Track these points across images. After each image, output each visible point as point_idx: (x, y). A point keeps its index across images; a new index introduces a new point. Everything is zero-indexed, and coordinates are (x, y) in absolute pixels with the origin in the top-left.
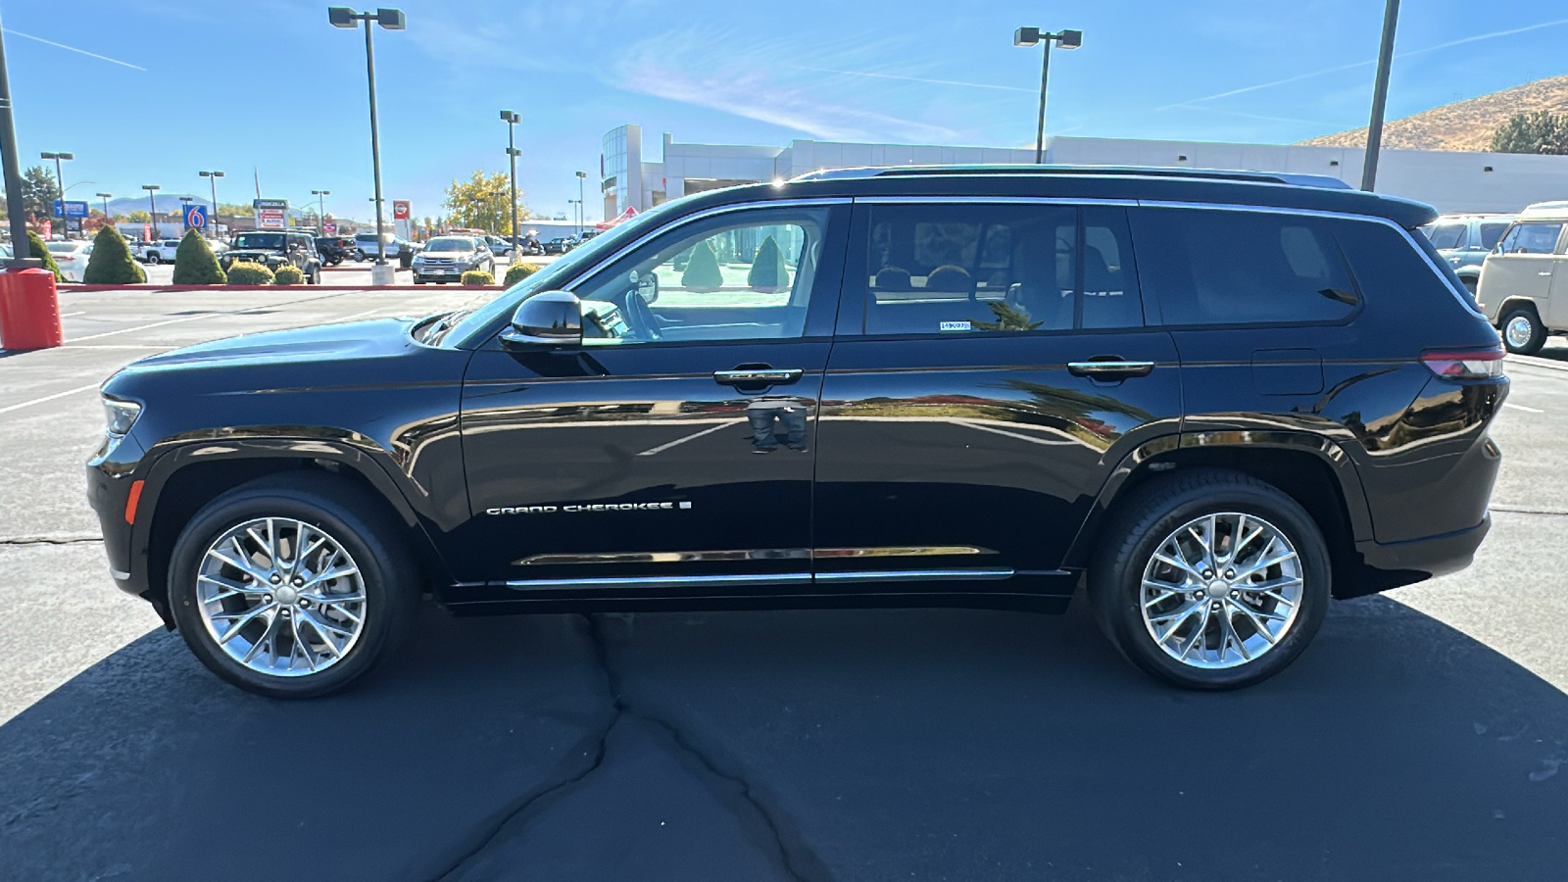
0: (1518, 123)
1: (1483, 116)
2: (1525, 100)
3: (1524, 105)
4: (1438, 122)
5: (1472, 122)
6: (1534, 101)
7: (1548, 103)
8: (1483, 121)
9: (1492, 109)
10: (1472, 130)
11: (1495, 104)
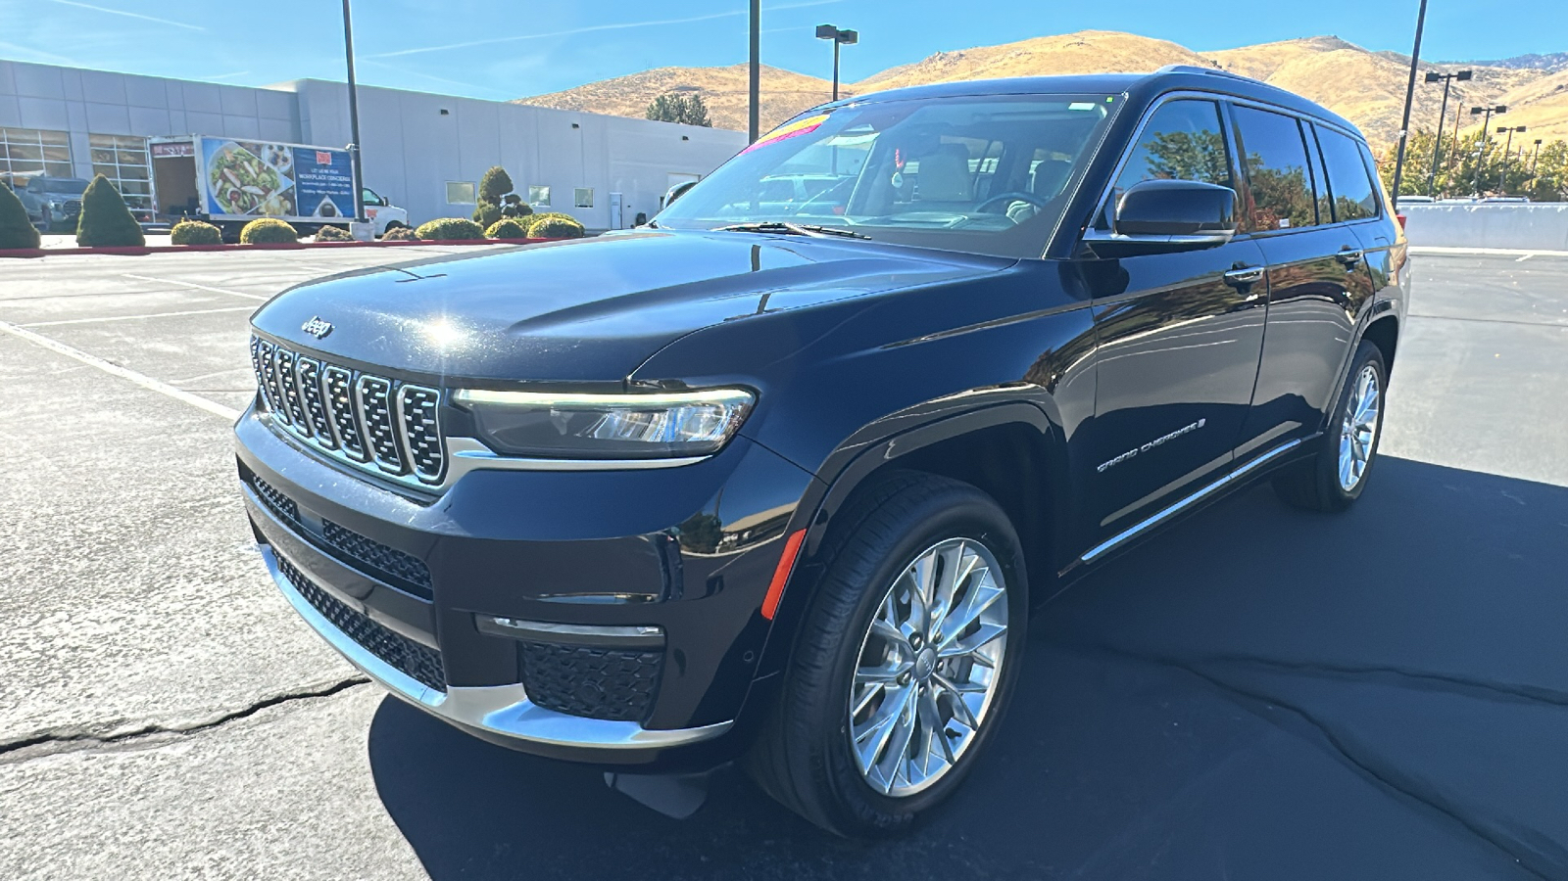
0: (661, 102)
1: (622, 95)
2: (648, 84)
3: (648, 88)
4: (590, 97)
5: (615, 99)
6: (654, 86)
7: (664, 89)
8: (622, 100)
9: (626, 89)
10: (616, 106)
11: (628, 86)
